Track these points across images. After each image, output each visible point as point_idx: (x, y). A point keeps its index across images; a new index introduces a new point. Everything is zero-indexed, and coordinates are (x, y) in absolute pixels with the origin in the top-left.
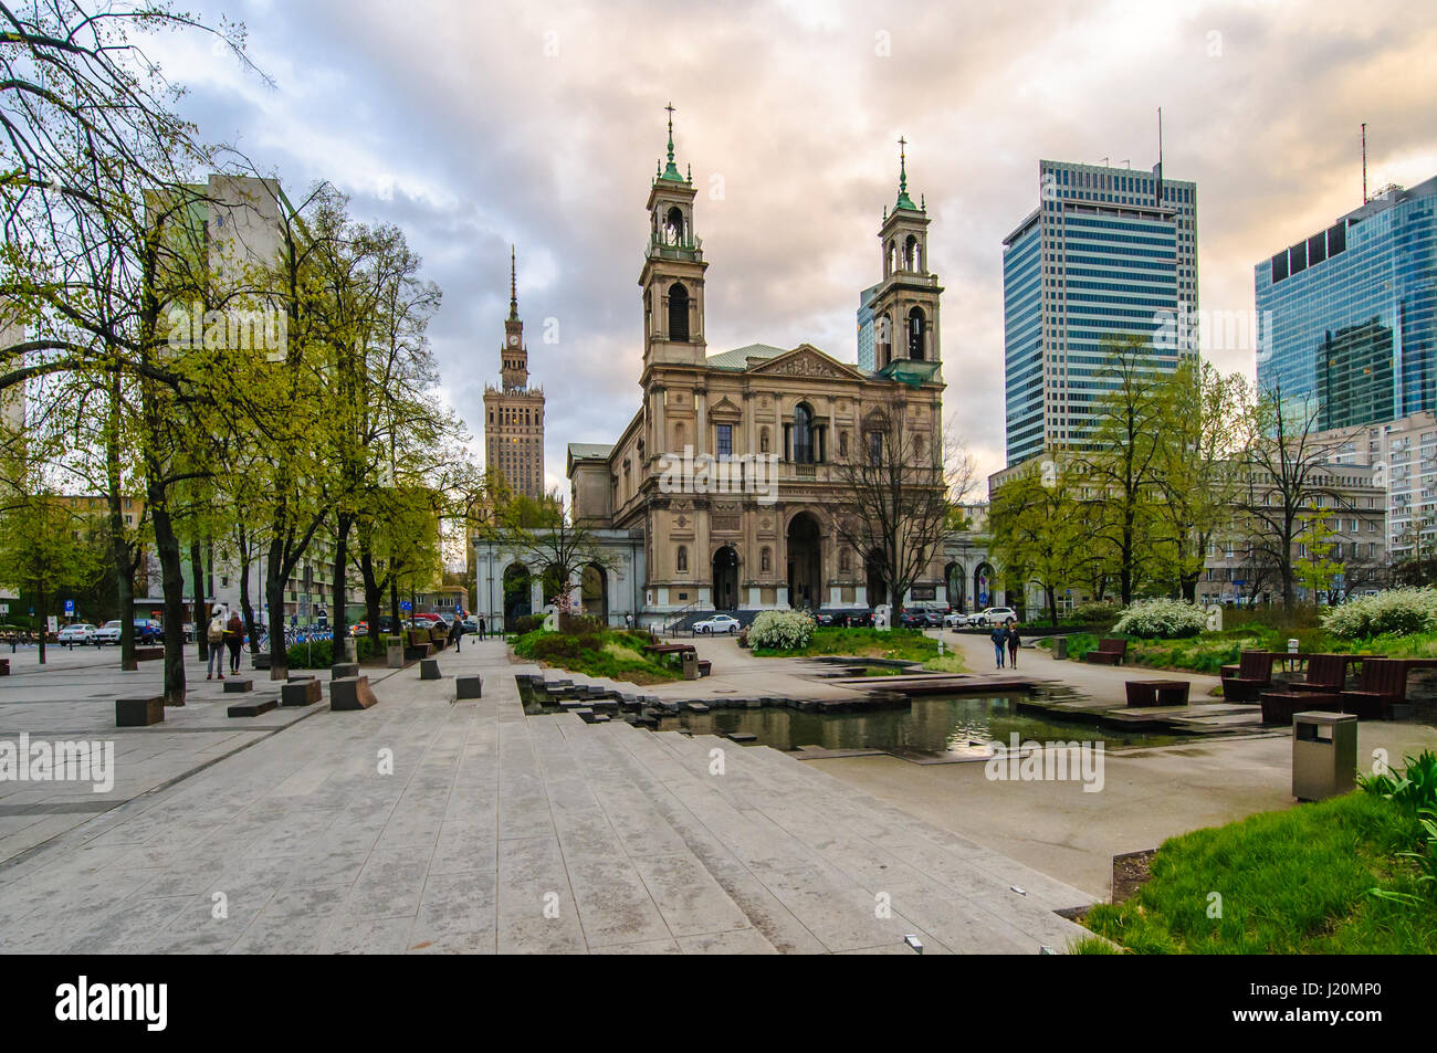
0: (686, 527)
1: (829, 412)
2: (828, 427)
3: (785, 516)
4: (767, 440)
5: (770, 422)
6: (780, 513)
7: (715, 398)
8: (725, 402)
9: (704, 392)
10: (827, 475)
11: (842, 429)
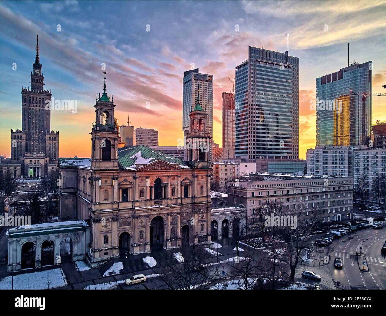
0: (108, 228)
1: (168, 181)
2: (168, 186)
3: (149, 219)
4: (143, 193)
5: (144, 187)
6: (148, 218)
7: (121, 179)
8: (125, 180)
9: (117, 179)
10: (167, 203)
11: (173, 186)
